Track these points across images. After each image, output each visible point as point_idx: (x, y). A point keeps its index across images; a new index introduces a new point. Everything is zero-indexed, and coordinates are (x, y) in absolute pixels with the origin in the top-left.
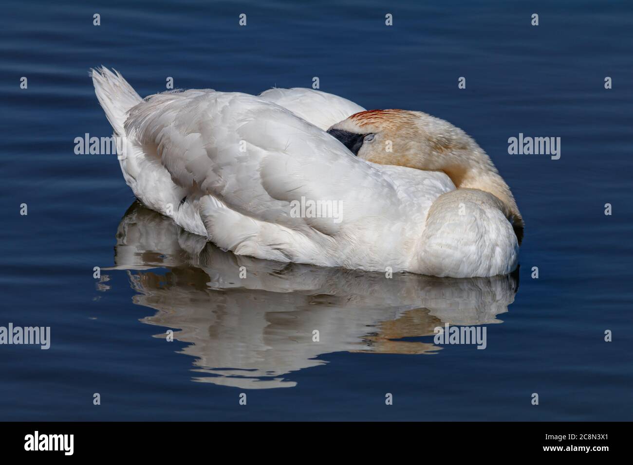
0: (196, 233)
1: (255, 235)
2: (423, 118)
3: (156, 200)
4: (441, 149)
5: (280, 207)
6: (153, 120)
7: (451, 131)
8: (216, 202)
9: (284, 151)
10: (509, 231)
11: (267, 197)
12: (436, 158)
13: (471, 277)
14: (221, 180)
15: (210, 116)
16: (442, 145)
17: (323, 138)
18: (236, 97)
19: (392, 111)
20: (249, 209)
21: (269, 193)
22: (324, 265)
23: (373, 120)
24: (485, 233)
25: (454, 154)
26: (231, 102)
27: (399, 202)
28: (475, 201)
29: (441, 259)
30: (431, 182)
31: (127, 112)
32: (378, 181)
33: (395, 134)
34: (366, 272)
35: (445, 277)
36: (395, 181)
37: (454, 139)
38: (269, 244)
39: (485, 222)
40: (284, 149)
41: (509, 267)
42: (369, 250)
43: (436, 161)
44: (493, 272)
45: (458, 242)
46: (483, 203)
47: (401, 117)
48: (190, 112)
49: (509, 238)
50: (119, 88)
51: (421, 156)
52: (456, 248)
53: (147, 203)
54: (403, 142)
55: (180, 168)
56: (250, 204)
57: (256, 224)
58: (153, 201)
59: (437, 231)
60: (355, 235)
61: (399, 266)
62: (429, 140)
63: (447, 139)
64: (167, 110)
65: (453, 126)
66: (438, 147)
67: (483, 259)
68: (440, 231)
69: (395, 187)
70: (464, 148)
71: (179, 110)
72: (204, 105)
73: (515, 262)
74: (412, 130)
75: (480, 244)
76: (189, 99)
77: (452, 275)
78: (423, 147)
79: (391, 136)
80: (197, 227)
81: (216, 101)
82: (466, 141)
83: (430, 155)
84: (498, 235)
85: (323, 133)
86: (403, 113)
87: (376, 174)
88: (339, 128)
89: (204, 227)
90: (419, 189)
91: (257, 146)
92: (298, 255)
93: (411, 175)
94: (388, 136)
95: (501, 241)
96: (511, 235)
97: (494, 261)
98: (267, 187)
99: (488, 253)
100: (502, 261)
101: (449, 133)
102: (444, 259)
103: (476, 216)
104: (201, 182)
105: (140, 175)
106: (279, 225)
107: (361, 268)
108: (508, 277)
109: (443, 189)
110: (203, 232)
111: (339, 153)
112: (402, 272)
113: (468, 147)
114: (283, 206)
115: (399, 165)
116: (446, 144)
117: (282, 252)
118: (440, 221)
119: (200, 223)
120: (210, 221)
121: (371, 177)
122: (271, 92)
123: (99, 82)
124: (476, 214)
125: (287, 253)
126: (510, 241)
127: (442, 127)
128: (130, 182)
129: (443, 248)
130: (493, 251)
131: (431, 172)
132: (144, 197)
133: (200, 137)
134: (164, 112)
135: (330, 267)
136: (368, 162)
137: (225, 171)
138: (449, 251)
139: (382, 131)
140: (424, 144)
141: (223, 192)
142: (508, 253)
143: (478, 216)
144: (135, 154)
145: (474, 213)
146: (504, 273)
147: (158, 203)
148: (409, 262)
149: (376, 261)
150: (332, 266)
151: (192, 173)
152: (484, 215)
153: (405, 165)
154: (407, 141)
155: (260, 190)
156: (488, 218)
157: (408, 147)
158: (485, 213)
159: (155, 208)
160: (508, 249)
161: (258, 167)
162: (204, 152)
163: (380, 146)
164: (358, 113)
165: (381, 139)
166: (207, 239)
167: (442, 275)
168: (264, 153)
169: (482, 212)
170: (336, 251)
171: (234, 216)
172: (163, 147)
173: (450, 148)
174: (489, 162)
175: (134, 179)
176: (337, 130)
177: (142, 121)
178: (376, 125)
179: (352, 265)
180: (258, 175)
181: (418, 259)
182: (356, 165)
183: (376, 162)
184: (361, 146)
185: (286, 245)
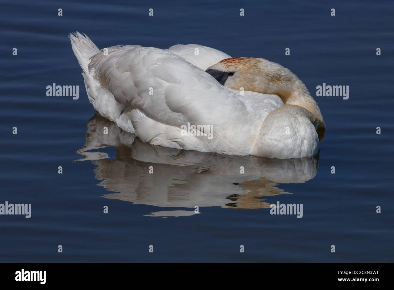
0: (129, 132)
1: (162, 133)
2: (264, 62)
3: (106, 112)
4: (275, 81)
5: (177, 116)
6: (103, 64)
7: (281, 70)
8: (140, 113)
9: (179, 83)
10: (312, 130)
11: (169, 110)
12: (272, 87)
13: (290, 158)
14: (142, 100)
15: (136, 61)
16: (276, 78)
17: (202, 75)
18: (151, 50)
19: (245, 58)
20: (159, 118)
21: (170, 108)
22: (203, 151)
23: (233, 64)
24: (297, 132)
25: (283, 84)
26: (148, 53)
27: (248, 113)
28: (292, 113)
29: (271, 148)
30: (268, 100)
31: (90, 59)
32: (235, 101)
33: (247, 72)
34: (227, 155)
35: (274, 158)
36: (245, 101)
37: (284, 75)
38: (170, 138)
39: (298, 125)
40: (179, 81)
41: (313, 152)
42: (228, 142)
43: (272, 88)
44: (303, 155)
45: (281, 137)
46: (297, 113)
47: (251, 61)
48: (125, 59)
49: (312, 134)
50: (86, 45)
51: (263, 85)
52: (280, 141)
53: (101, 114)
54: (251, 77)
55: (119, 92)
56: (159, 114)
57: (162, 127)
58: (104, 113)
59: (269, 131)
60: (220, 133)
61: (247, 152)
62: (268, 76)
63: (279, 75)
64: (112, 58)
65: (283, 67)
66: (273, 79)
67: (296, 147)
68: (270, 131)
69: (246, 104)
70: (289, 80)
71: (118, 58)
72: (133, 55)
73: (316, 149)
74: (257, 70)
75: (294, 138)
76: (125, 51)
77: (278, 157)
78: (264, 80)
79: (245, 73)
80: (129, 128)
81: (140, 52)
82: (291, 76)
83: (268, 84)
84: (305, 133)
85: (203, 72)
86: (252, 59)
87: (234, 96)
88: (213, 68)
89: (133, 128)
90: (261, 105)
91: (163, 80)
92: (187, 145)
93: (256, 96)
94: (243, 73)
95: (307, 136)
96: (314, 132)
97: (303, 149)
98: (169, 104)
99: (299, 144)
100: (308, 148)
101: (280, 71)
102: (273, 147)
103: (292, 121)
104: (131, 101)
105: (97, 97)
106: (176, 127)
107: (225, 153)
108: (311, 158)
109: (276, 105)
110: (133, 131)
111: (212, 84)
112: (249, 155)
113: (292, 80)
114: (178, 116)
115: (250, 90)
116: (278, 78)
117: (178, 143)
118: (271, 125)
119: (130, 125)
120: (136, 124)
121: (231, 98)
122: (175, 47)
123: (74, 41)
124: (292, 120)
125: (181, 144)
126: (313, 137)
127: (276, 68)
128: (92, 101)
129: (272, 141)
130: (302, 142)
131: (269, 95)
132: (99, 110)
133: (130, 74)
134: (110, 59)
135: (206, 152)
136: (230, 89)
137: (144, 95)
138: (276, 143)
139: (239, 70)
140: (264, 78)
141: (144, 107)
142: (311, 144)
143: (293, 122)
144: (95, 84)
145: (291, 120)
146: (309, 156)
147: (107, 114)
148: (252, 149)
149: (233, 149)
150: (207, 152)
151: (126, 96)
152: (297, 121)
153: (253, 91)
154: (254, 76)
155: (165, 106)
156: (300, 122)
157: (255, 80)
158: (297, 119)
159: (106, 116)
160: (312, 141)
161: (163, 92)
162: (132, 83)
163: (238, 80)
164: (225, 60)
165: (239, 76)
166: (135, 135)
167: (272, 157)
168: (166, 84)
169: (296, 119)
170: (209, 142)
171: (150, 122)
172: (110, 80)
173: (281, 81)
174: (305, 88)
175: (94, 99)
176: (212, 70)
177: (97, 64)
178: (236, 66)
179: (219, 151)
180: (163, 97)
181: (257, 148)
182: (222, 91)
183: (235, 89)
184: (226, 80)
185: (181, 139)
